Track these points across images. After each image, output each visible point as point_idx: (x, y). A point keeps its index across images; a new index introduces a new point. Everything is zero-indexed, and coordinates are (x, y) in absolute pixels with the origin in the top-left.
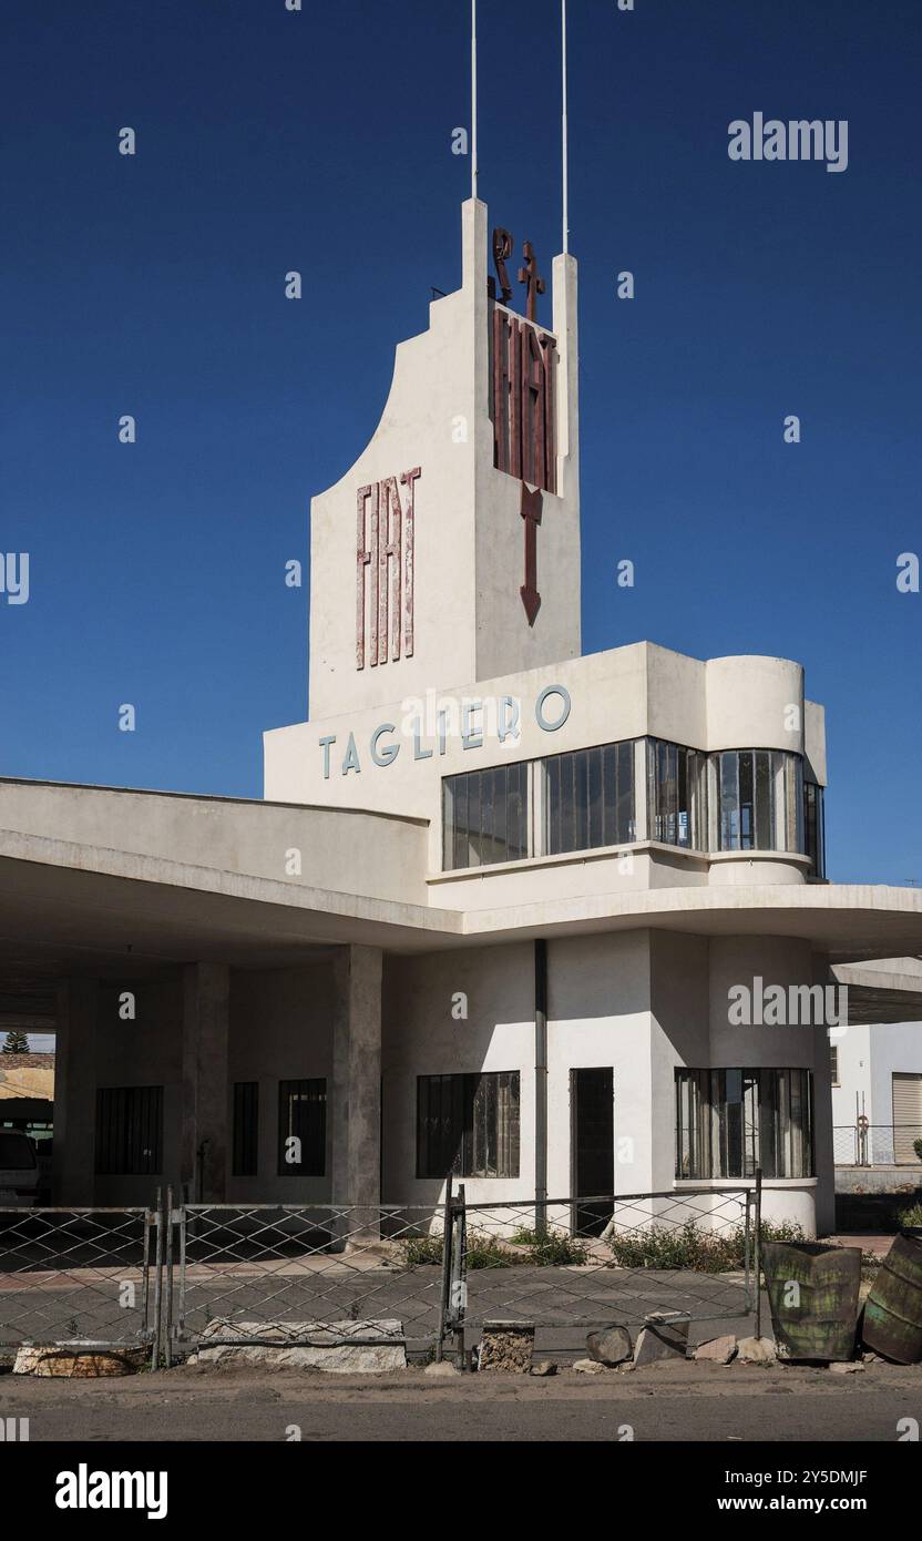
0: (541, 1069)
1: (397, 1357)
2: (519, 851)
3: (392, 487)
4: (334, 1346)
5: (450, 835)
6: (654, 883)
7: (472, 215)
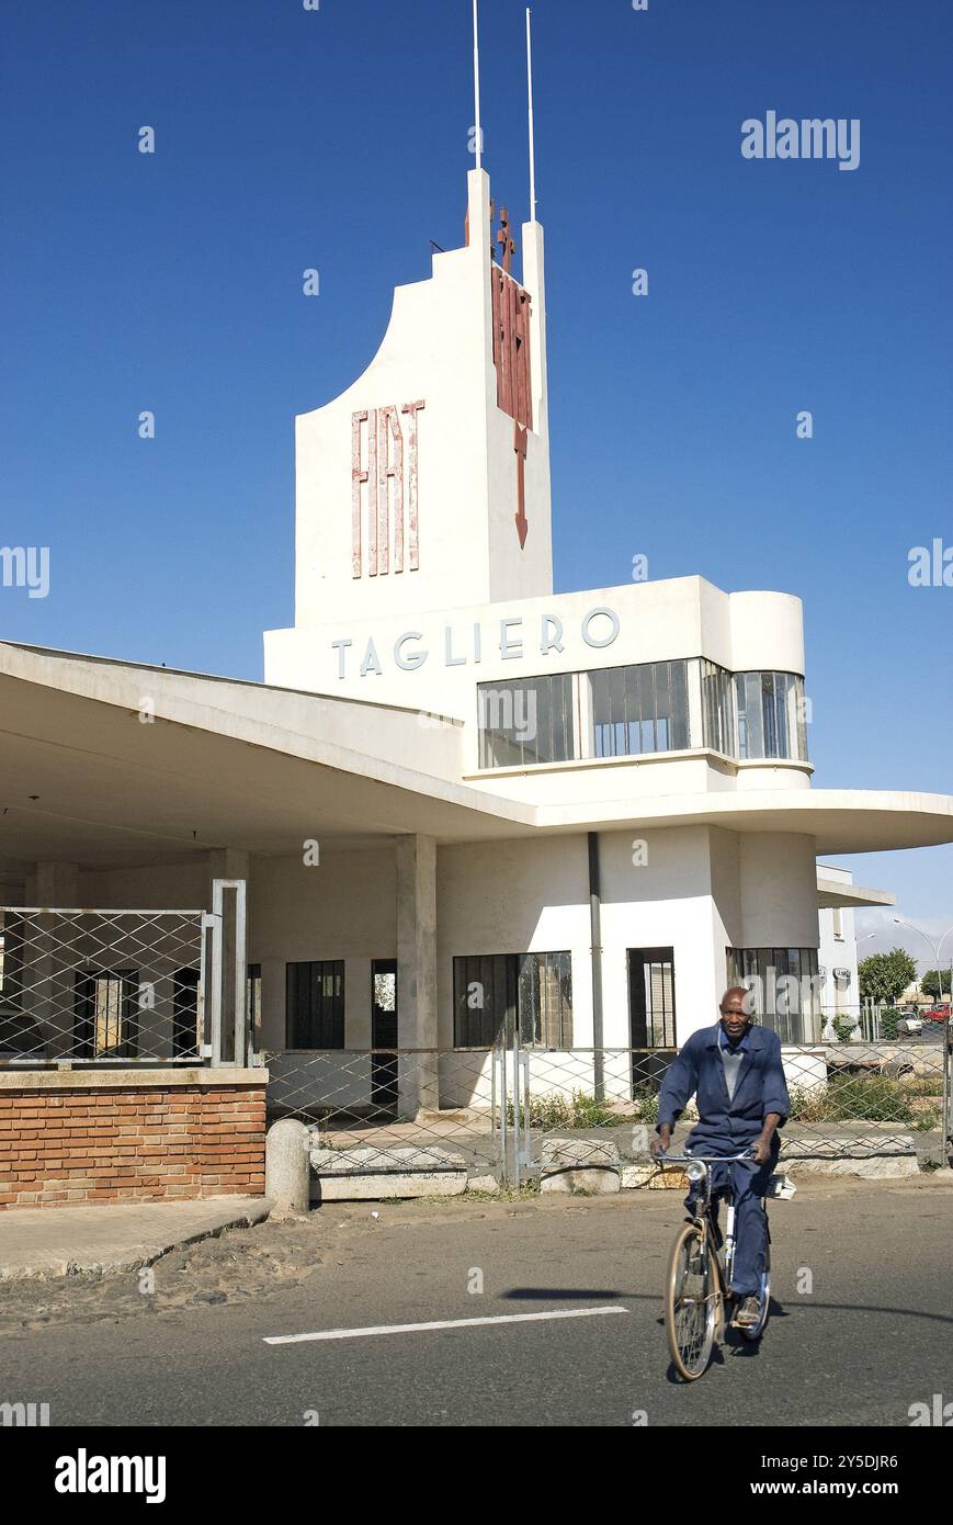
0: (596, 950)
2: (565, 751)
3: (392, 415)
5: (482, 735)
6: (712, 788)
7: (478, 182)
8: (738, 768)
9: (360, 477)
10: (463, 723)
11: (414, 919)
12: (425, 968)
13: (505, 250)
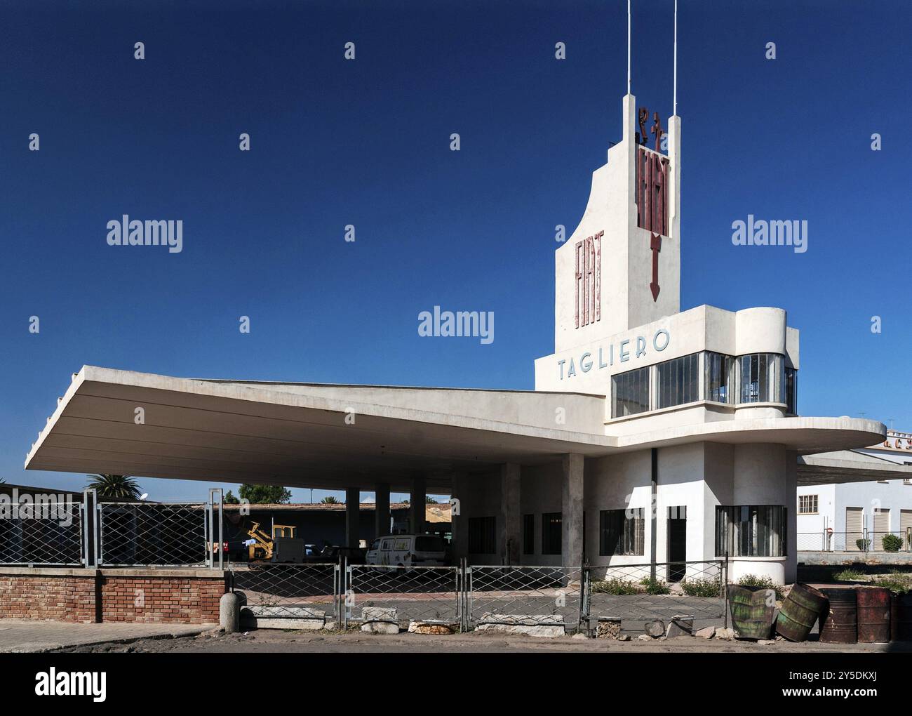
1: (561, 631)
2: (645, 407)
3: (591, 241)
4: (534, 625)
5: (615, 402)
6: (707, 420)
7: (628, 103)
8: (735, 409)
9: (578, 275)
10: (605, 396)
11: (568, 493)
12: (574, 517)
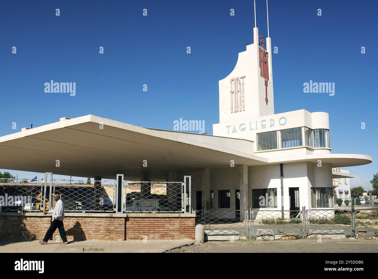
0: (282, 188)
2: (275, 147)
3: (239, 79)
5: (258, 144)
6: (308, 154)
7: (256, 30)
8: (314, 150)
9: (232, 92)
10: (254, 142)
11: (243, 181)
12: (245, 192)
13: (262, 43)
